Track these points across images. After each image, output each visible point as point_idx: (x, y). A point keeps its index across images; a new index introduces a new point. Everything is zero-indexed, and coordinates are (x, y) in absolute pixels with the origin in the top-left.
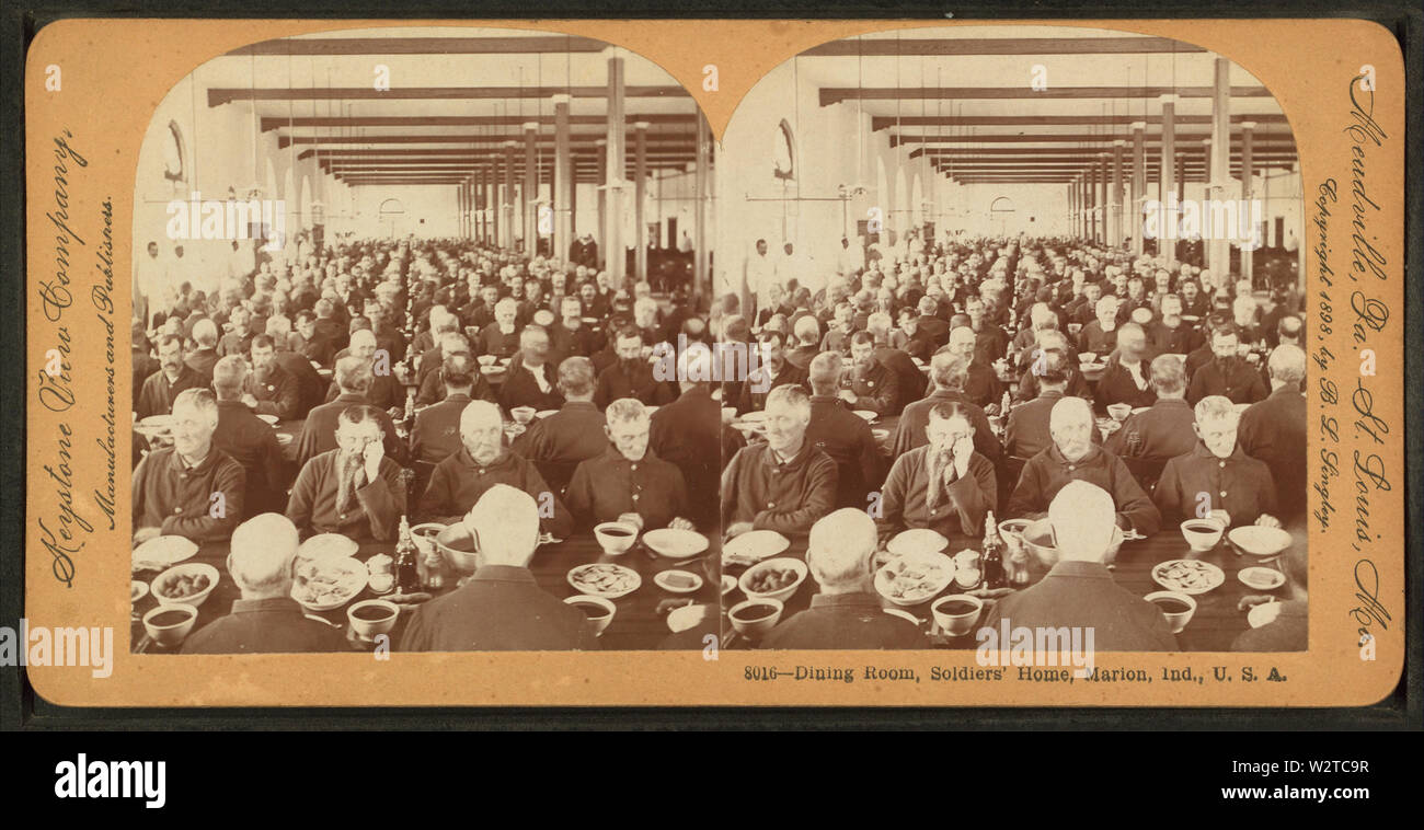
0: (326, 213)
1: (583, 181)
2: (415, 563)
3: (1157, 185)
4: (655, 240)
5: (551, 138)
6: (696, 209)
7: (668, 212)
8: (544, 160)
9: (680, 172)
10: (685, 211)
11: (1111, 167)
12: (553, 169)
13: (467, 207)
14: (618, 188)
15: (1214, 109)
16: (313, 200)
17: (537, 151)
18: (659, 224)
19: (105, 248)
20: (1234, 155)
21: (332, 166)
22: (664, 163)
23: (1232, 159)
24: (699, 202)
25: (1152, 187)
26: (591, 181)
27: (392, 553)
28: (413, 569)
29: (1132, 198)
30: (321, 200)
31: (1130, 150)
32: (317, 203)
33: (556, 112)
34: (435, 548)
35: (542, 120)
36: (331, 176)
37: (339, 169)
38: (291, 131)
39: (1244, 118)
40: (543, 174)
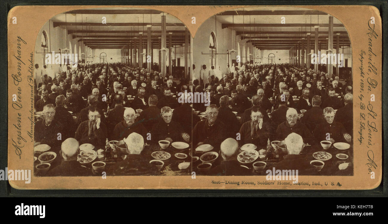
0: (85, 56)
1: (155, 48)
2: (110, 151)
3: (313, 50)
4: (174, 64)
5: (146, 36)
6: (185, 56)
7: (178, 57)
8: (144, 43)
9: (181, 46)
10: (182, 56)
11: (301, 45)
12: (147, 45)
13: (124, 55)
14: (164, 50)
15: (329, 30)
16: (82, 53)
17: (142, 40)
18: (175, 60)
19: (31, 66)
20: (334, 42)
21: (87, 43)
22: (176, 44)
23: (334, 43)
24: (186, 54)
25: (312, 51)
26: (157, 48)
27: (104, 148)
28: (110, 153)
29: (307, 54)
30: (84, 53)
31: (306, 41)
32: (83, 53)
33: (148, 29)
34: (115, 147)
35: (144, 32)
36: (87, 46)
37: (89, 44)
38: (76, 34)
39: (337, 32)
40: (144, 46)
